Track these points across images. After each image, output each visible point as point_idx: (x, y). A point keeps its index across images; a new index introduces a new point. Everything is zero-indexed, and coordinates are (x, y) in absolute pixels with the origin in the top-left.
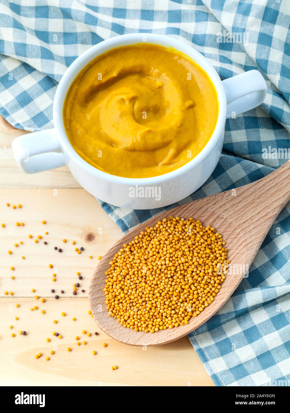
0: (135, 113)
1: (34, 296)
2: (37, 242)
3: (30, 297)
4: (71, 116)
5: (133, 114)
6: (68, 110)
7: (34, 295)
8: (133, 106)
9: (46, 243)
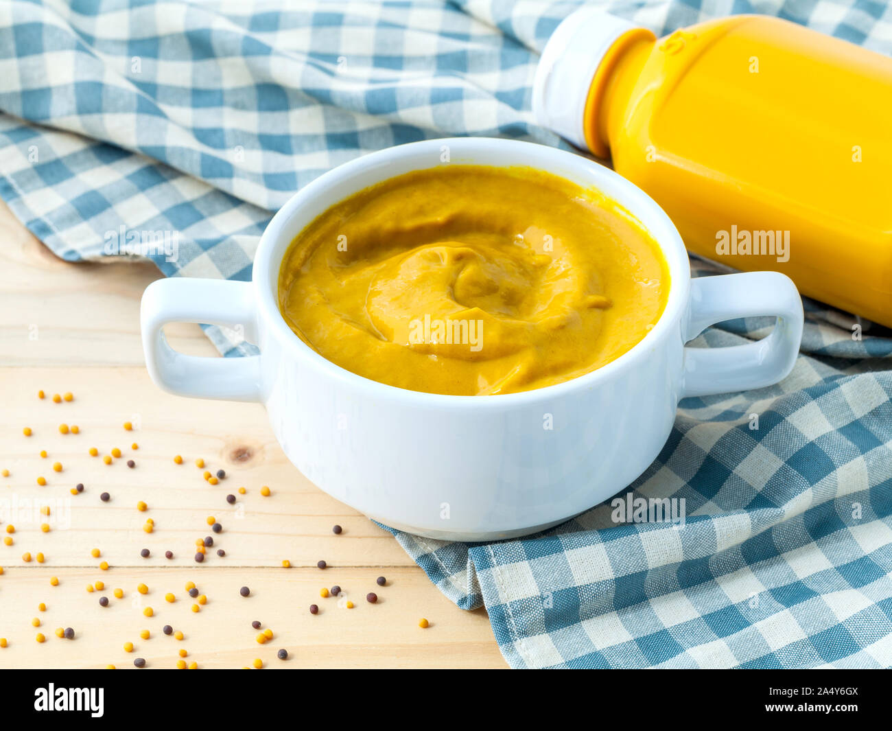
0: (459, 285)
1: (98, 565)
2: (110, 463)
3: (89, 567)
4: (304, 263)
5: (452, 286)
6: (302, 253)
7: (98, 562)
8: (458, 272)
9: (132, 465)
